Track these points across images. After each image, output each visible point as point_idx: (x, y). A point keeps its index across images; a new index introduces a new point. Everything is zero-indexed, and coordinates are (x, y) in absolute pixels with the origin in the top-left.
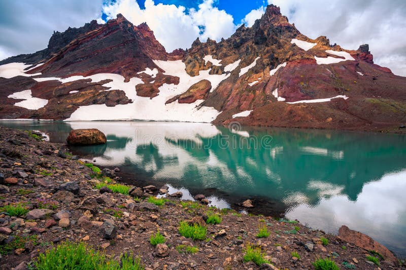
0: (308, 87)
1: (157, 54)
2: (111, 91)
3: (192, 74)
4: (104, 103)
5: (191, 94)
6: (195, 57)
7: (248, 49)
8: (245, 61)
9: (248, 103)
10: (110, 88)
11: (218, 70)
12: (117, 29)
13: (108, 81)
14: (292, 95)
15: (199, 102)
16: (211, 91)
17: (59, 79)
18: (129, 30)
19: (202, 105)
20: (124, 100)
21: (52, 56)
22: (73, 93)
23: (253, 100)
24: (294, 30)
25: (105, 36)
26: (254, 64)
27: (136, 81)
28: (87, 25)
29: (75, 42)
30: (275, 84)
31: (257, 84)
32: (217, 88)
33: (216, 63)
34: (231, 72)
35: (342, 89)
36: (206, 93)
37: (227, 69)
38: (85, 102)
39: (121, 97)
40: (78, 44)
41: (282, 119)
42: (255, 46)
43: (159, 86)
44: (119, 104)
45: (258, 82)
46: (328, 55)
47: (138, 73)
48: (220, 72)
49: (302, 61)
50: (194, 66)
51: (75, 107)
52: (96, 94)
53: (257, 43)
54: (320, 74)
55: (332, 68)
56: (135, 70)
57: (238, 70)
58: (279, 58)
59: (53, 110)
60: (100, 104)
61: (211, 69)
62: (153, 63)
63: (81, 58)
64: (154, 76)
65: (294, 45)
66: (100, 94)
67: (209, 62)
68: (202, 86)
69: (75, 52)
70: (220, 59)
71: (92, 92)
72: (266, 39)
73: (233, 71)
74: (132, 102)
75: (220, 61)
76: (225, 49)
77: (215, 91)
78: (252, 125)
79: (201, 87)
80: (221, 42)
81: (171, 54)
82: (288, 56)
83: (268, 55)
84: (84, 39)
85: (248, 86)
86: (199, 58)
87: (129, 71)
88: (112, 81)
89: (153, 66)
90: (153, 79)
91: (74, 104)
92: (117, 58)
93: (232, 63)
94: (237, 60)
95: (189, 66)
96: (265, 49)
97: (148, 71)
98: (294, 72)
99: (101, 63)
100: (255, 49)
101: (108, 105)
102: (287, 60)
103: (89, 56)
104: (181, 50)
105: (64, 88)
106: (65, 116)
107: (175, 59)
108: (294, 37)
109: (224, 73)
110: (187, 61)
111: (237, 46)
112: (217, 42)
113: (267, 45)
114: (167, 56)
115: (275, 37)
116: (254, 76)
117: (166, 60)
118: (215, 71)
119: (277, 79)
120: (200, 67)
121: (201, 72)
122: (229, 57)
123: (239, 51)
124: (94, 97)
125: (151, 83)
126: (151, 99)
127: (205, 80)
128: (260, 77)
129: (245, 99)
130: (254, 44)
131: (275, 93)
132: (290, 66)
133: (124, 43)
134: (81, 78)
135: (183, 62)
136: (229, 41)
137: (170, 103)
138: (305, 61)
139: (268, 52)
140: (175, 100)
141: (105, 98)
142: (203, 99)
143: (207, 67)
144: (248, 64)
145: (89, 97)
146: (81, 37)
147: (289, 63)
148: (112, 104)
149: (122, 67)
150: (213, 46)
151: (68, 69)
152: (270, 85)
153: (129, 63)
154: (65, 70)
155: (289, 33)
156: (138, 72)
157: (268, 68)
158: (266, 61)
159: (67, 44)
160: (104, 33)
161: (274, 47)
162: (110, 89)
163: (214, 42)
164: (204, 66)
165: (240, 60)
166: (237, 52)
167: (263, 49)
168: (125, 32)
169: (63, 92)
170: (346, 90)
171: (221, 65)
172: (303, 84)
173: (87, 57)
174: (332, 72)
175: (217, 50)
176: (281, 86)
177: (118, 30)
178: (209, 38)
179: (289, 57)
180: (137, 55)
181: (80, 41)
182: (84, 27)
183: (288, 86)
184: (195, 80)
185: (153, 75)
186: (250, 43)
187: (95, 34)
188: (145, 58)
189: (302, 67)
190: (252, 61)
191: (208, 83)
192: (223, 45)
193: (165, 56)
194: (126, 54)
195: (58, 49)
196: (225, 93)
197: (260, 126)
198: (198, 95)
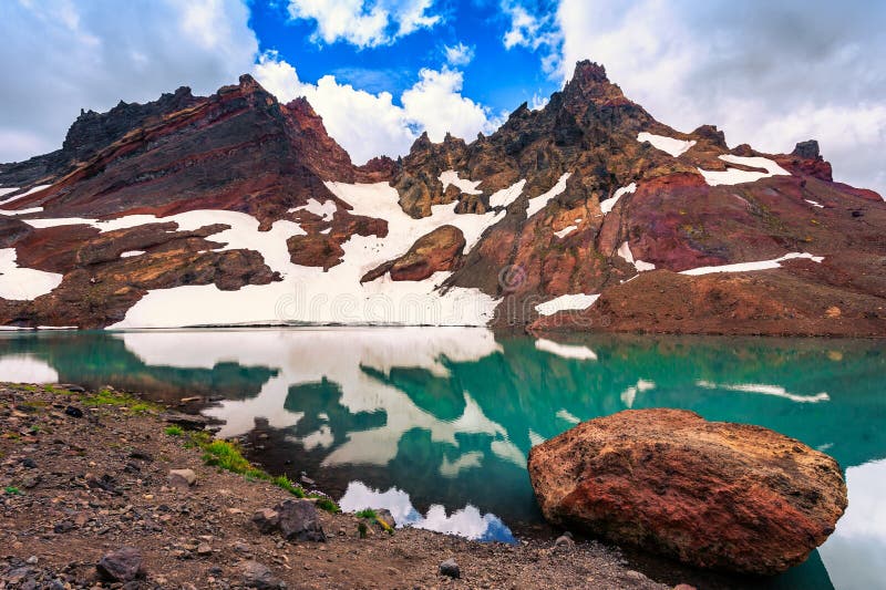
0: (706, 235)
1: (332, 169)
2: (227, 253)
3: (416, 213)
4: (211, 281)
5: (420, 259)
6: (421, 176)
7: (541, 156)
8: (536, 182)
9: (566, 276)
10: (226, 244)
11: (476, 204)
12: (242, 108)
13: (219, 228)
14: (671, 256)
15: (441, 277)
16: (466, 251)
17: (92, 222)
18: (269, 111)
19: (450, 283)
20: (261, 274)
21: (74, 167)
22: (131, 257)
23: (576, 269)
24: (640, 115)
25: (211, 122)
26: (559, 188)
27: (286, 229)
28: (166, 98)
29: (136, 135)
30: (620, 232)
31: (575, 233)
32: (480, 244)
33: (469, 187)
34: (506, 208)
35: (792, 239)
36: (455, 256)
37: (495, 200)
38: (162, 278)
39: (254, 266)
40: (142, 140)
41: (697, 313)
42: (557, 150)
43: (343, 240)
44: (248, 283)
45: (575, 227)
46: (728, 166)
47: (291, 211)
48: (480, 207)
49: (673, 179)
50: (420, 195)
51: (138, 291)
52: (191, 259)
53: (560, 143)
54: (724, 205)
55: (748, 193)
56: (282, 203)
57: (522, 202)
58: (617, 174)
59: (77, 301)
60: (202, 284)
61: (457, 202)
62: (325, 188)
63: (150, 173)
64: (329, 218)
65: (647, 145)
66: (201, 259)
67: (451, 187)
68: (444, 241)
69: (135, 160)
70: (476, 179)
71: (180, 255)
72: (582, 133)
73: (512, 205)
74: (281, 280)
75: (478, 183)
76: (488, 158)
77: (474, 250)
78: (617, 331)
79: (443, 243)
80: (477, 142)
81: (362, 169)
82: (638, 171)
83: (590, 168)
84: (159, 129)
85: (555, 238)
86: (430, 176)
87: (270, 206)
88: (229, 227)
89: (325, 195)
90: (326, 225)
91: (135, 285)
92: (239, 175)
93: (505, 187)
94: (517, 180)
95: (408, 194)
96: (580, 156)
97: (313, 206)
98: (659, 203)
99: (202, 185)
100: (557, 157)
101: (222, 287)
102: (636, 178)
103: (171, 169)
104: (385, 159)
105: (108, 245)
106: (109, 316)
107: (372, 181)
108: (642, 129)
109: (489, 209)
110: (400, 185)
111: (515, 151)
112: (467, 143)
113: (585, 147)
114: (354, 174)
115: (602, 129)
116: (565, 214)
117: (352, 182)
118: (468, 205)
119: (621, 221)
120: (432, 197)
121: (435, 209)
122: (498, 176)
123: (518, 161)
124: (186, 265)
125: (323, 232)
126: (326, 271)
127: (448, 226)
128: (580, 217)
129: (555, 268)
130: (553, 145)
131: (626, 253)
132: (646, 191)
133: (257, 140)
134: (150, 219)
135: (391, 185)
136: (494, 138)
137: (372, 279)
138: (680, 179)
139: (590, 161)
140: (383, 274)
141: (213, 268)
142: (450, 269)
143: (447, 198)
144: (545, 190)
145: (173, 267)
146: (151, 124)
147: (644, 185)
148: (230, 282)
149: (253, 196)
150: (459, 151)
151: (116, 198)
152: (609, 235)
153: (270, 186)
154: (108, 200)
155: (632, 120)
156: (291, 206)
157: (595, 197)
158: (588, 181)
159: (115, 139)
160: (210, 117)
161: (602, 149)
162: (226, 248)
163: (462, 142)
164: (442, 194)
165: (523, 182)
166: (514, 163)
167: (576, 155)
168: (261, 115)
169: (103, 254)
170: (804, 242)
171: (481, 192)
172: (691, 230)
173: (167, 170)
174: (751, 202)
175: (468, 159)
176: (636, 236)
177: (245, 111)
178: (448, 134)
179: (642, 172)
180: (288, 170)
181: (148, 133)
182: (158, 103)
183: (654, 235)
184: (425, 226)
185: (325, 215)
186: (542, 144)
187: (186, 117)
188: (305, 176)
189: (676, 193)
190: (553, 182)
191: (457, 233)
192: (482, 148)
193: (351, 174)
194: (264, 166)
195: (91, 151)
196: (503, 255)
197: (642, 332)
198: (436, 260)
